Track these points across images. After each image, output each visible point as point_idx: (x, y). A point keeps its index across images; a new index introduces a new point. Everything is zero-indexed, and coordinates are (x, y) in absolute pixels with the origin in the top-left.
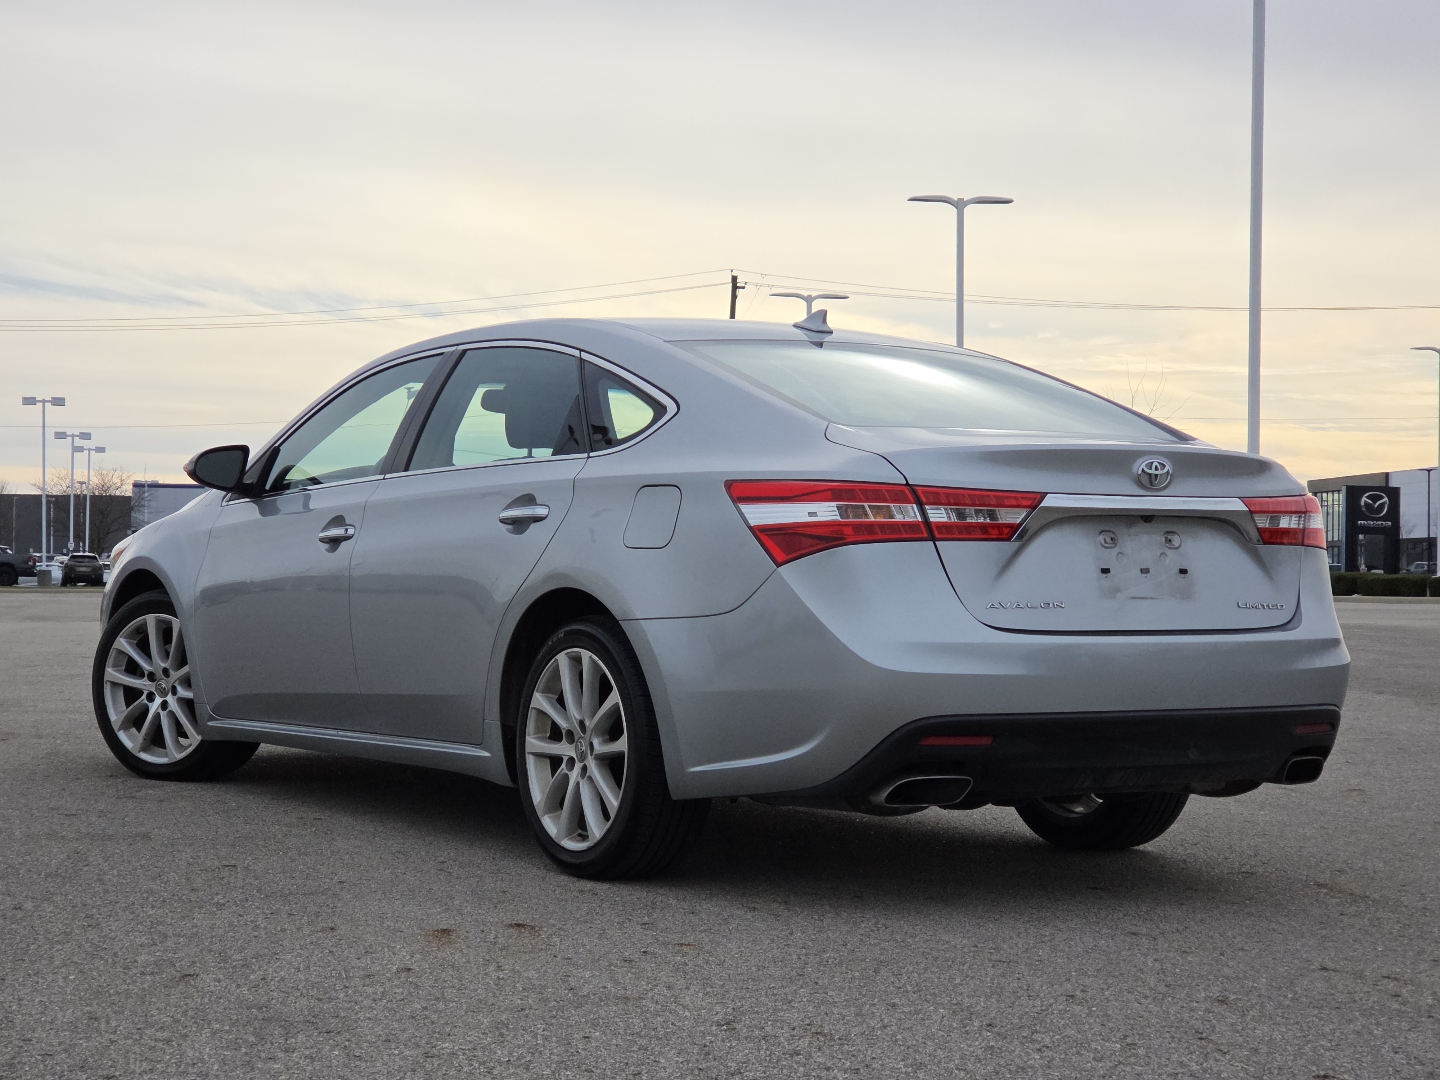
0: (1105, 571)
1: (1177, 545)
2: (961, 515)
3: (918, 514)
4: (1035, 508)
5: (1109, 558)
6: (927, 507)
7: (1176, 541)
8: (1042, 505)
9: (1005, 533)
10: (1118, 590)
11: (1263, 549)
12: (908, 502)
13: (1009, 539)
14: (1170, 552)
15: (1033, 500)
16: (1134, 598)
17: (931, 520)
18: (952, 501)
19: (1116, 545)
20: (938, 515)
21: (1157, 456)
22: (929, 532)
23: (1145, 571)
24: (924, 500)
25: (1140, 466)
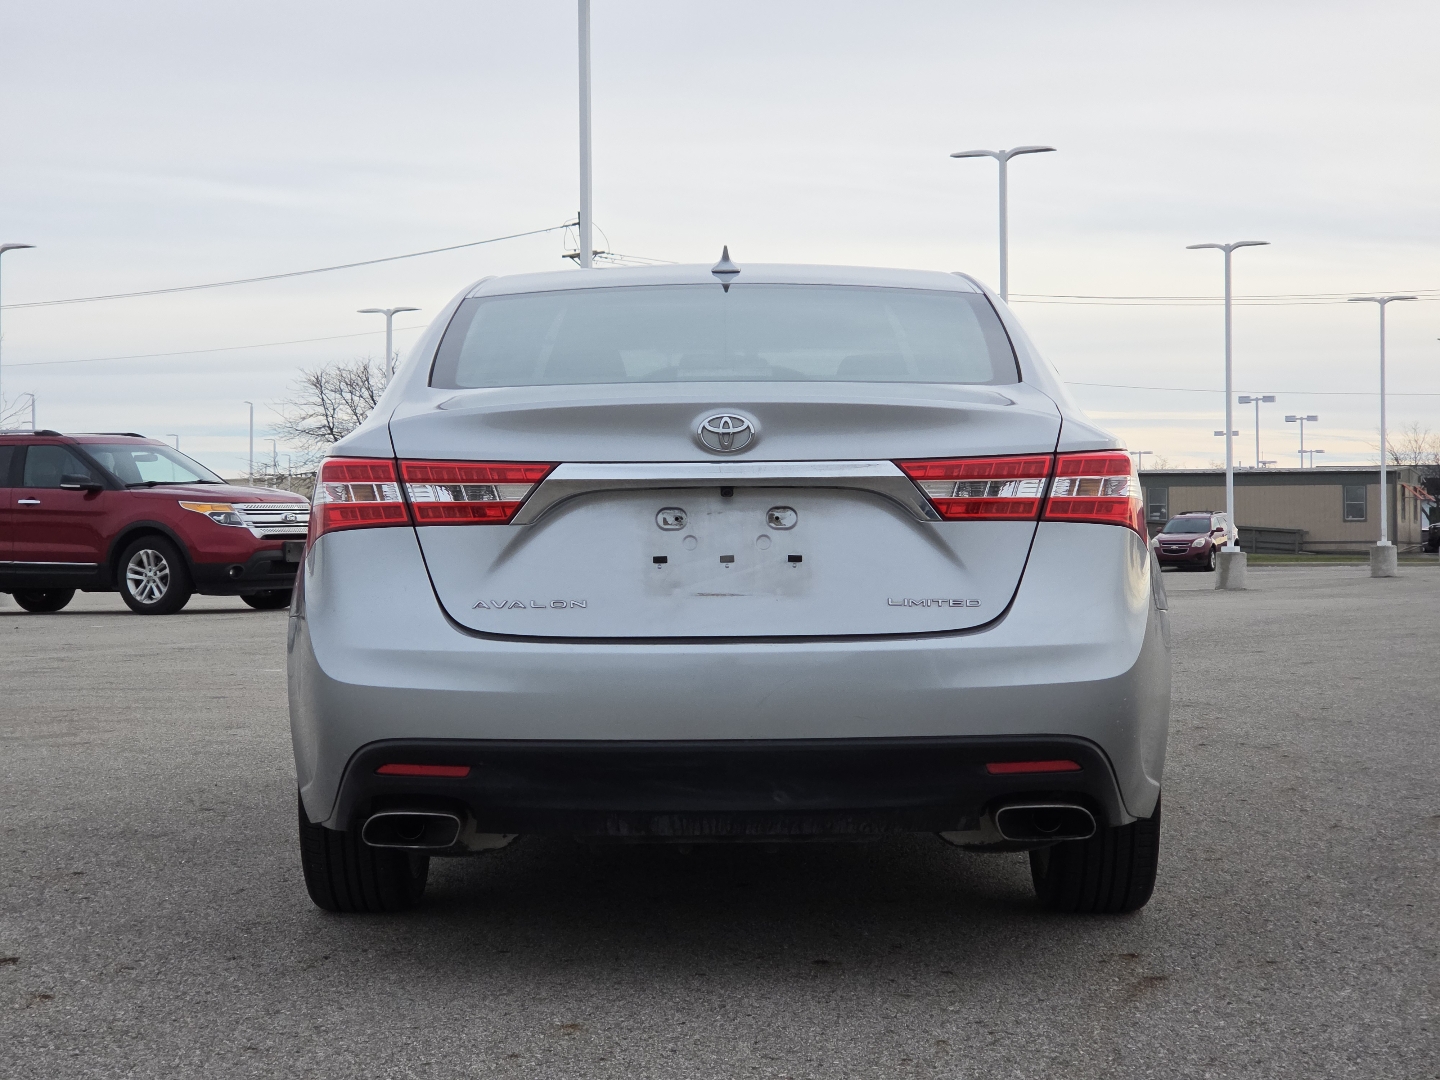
0: (660, 560)
1: (788, 525)
2: (457, 493)
3: (399, 494)
4: (540, 482)
5: (671, 543)
6: (408, 485)
7: (788, 518)
8: (548, 478)
9: (504, 514)
10: (676, 585)
11: (941, 527)
12: (390, 479)
13: (507, 522)
14: (775, 535)
15: (536, 473)
16: (702, 595)
17: (413, 500)
18: (446, 477)
19: (682, 526)
20: (424, 494)
21: (725, 410)
22: (411, 516)
23: (727, 559)
24: (406, 477)
25: (701, 422)
